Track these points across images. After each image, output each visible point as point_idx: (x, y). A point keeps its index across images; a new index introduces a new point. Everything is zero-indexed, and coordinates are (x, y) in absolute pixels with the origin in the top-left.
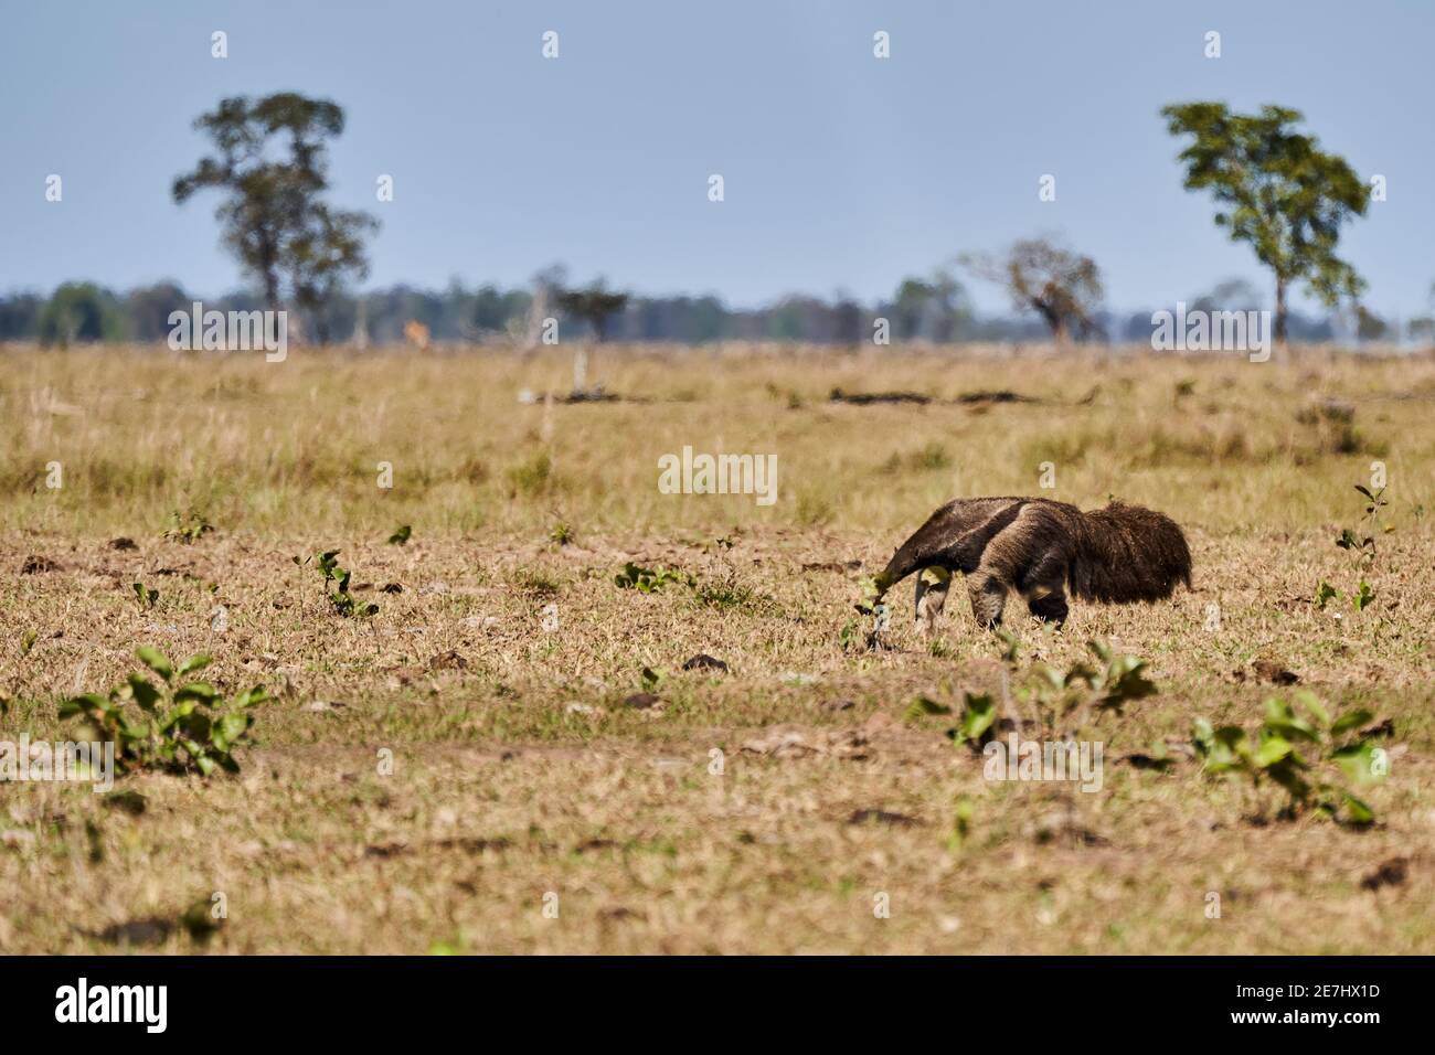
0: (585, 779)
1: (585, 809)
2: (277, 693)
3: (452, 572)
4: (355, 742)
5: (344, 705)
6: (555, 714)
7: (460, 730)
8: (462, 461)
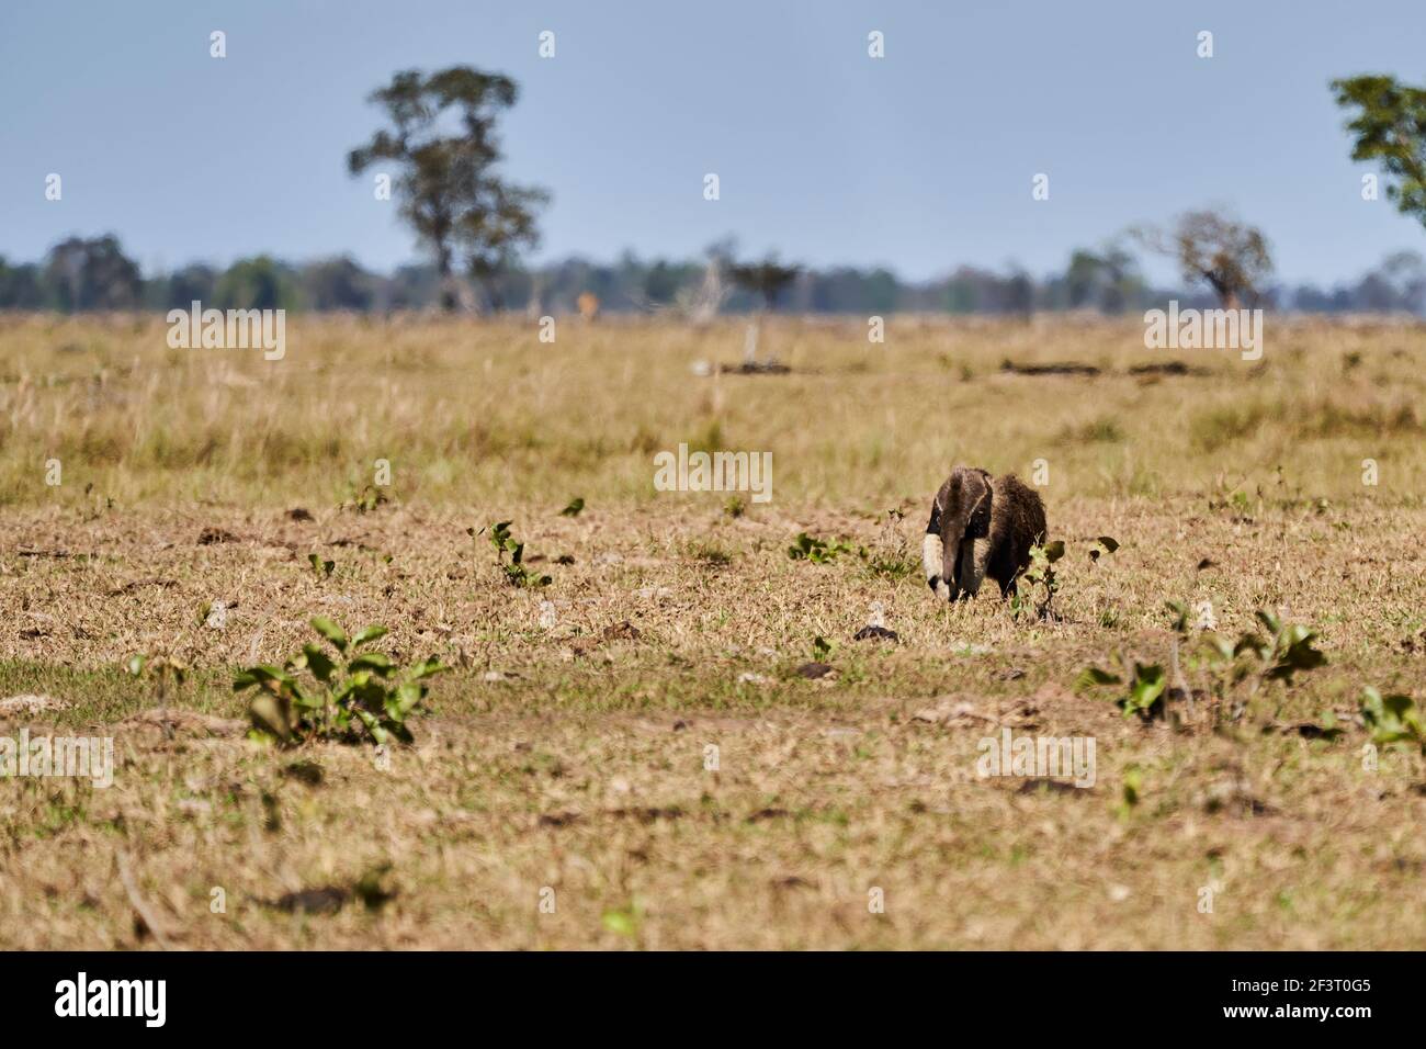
0: (757, 748)
1: (757, 778)
2: (450, 663)
3: (626, 544)
4: (528, 712)
5: (517, 675)
6: (727, 684)
7: (633, 699)
8: (634, 431)
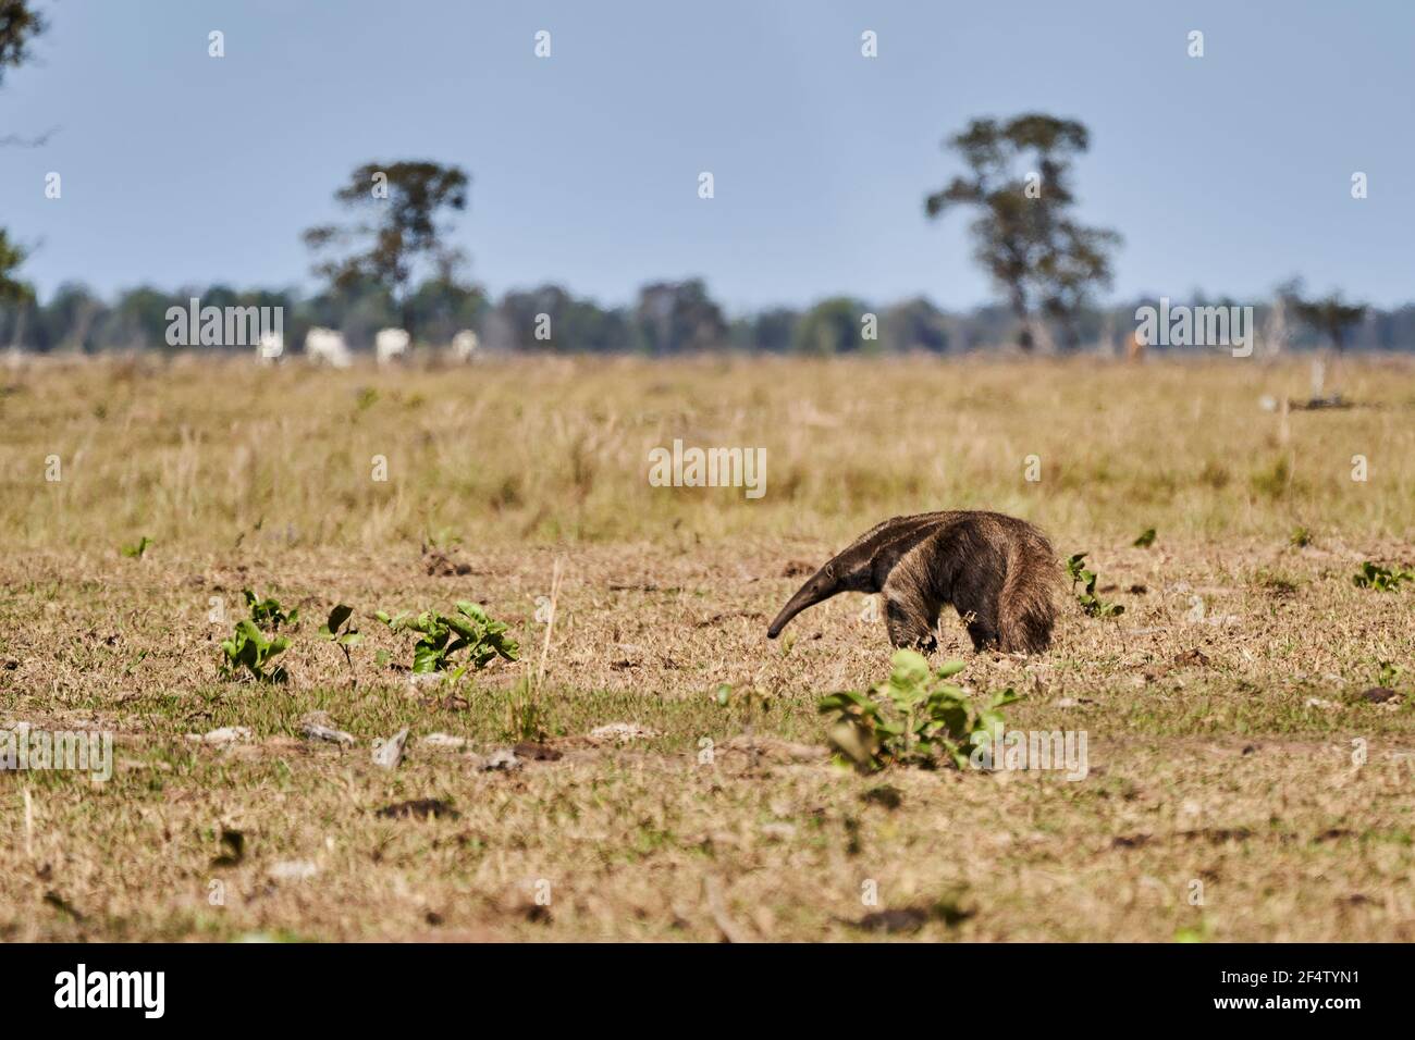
0: (1324, 771)
1: (1323, 799)
2: (1026, 690)
3: (1195, 573)
4: (1102, 737)
5: (1091, 701)
6: (1294, 709)
7: (1203, 724)
8: (1202, 465)
